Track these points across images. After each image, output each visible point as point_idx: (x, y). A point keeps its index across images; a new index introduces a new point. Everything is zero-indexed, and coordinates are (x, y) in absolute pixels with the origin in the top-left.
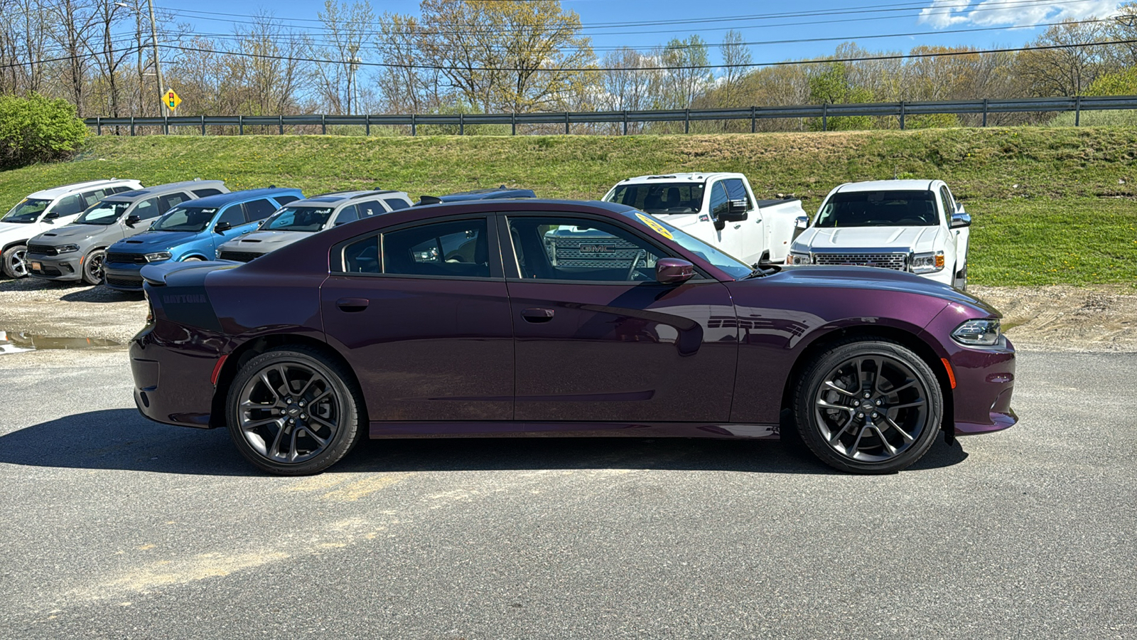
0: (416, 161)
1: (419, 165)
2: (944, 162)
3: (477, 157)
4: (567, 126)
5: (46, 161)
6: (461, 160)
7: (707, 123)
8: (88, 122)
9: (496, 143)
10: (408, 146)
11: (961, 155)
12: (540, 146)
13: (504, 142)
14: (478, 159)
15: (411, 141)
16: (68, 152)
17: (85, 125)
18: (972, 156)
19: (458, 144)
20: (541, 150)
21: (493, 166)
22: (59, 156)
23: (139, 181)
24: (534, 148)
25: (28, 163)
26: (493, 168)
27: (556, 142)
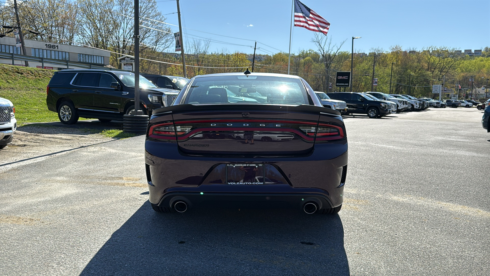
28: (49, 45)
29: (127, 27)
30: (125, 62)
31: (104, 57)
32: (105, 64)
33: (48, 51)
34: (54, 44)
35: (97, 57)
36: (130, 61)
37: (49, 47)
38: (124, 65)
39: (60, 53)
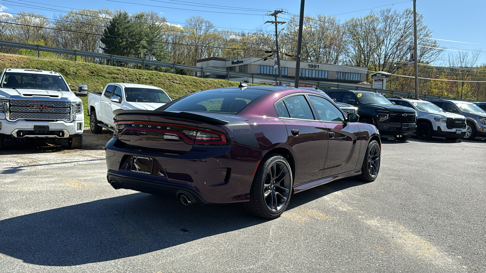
2: (68, 75)
7: (43, 52)
11: (74, 72)
18: (79, 73)
28: (311, 65)
29: (390, 44)
30: (376, 78)
31: (360, 74)
32: (361, 81)
33: (309, 71)
34: (315, 64)
35: (354, 74)
36: (381, 77)
37: (311, 67)
38: (375, 81)
39: (320, 72)
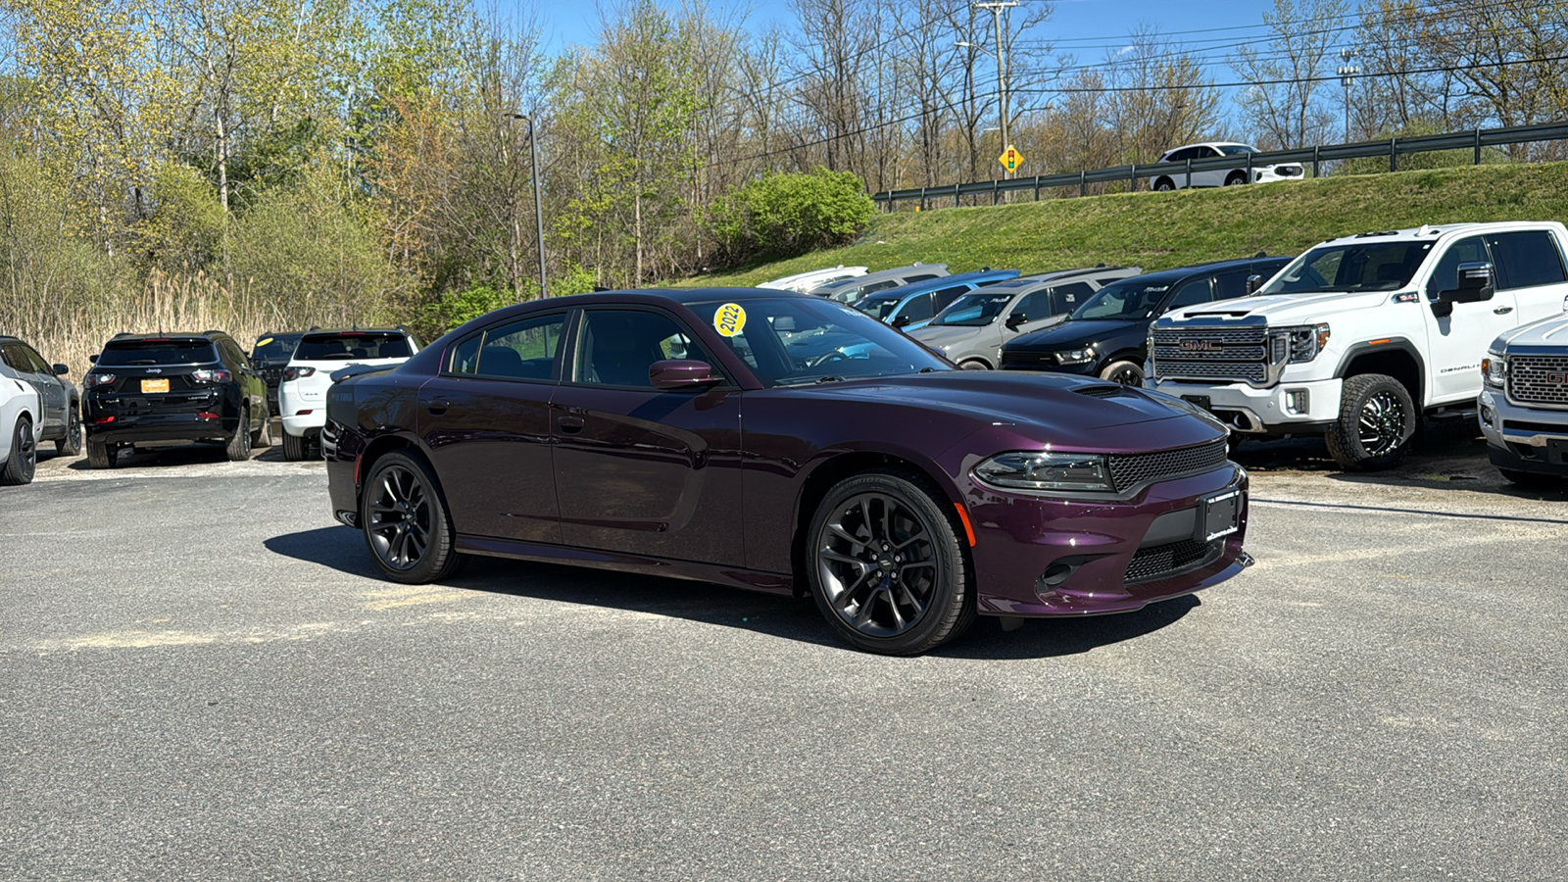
0: (1235, 221)
1: (1239, 225)
3: (1322, 209)
4: (1477, 153)
5: (825, 247)
6: (1299, 215)
8: (877, 197)
9: (1356, 187)
10: (1231, 198)
12: (1421, 188)
13: (1369, 183)
14: (1323, 212)
15: (1237, 192)
16: (850, 235)
17: (872, 201)
19: (1301, 191)
20: (1421, 193)
21: (1340, 221)
22: (839, 240)
23: (866, 268)
24: (1411, 190)
25: (807, 251)
26: (1339, 224)
27: (1447, 178)
